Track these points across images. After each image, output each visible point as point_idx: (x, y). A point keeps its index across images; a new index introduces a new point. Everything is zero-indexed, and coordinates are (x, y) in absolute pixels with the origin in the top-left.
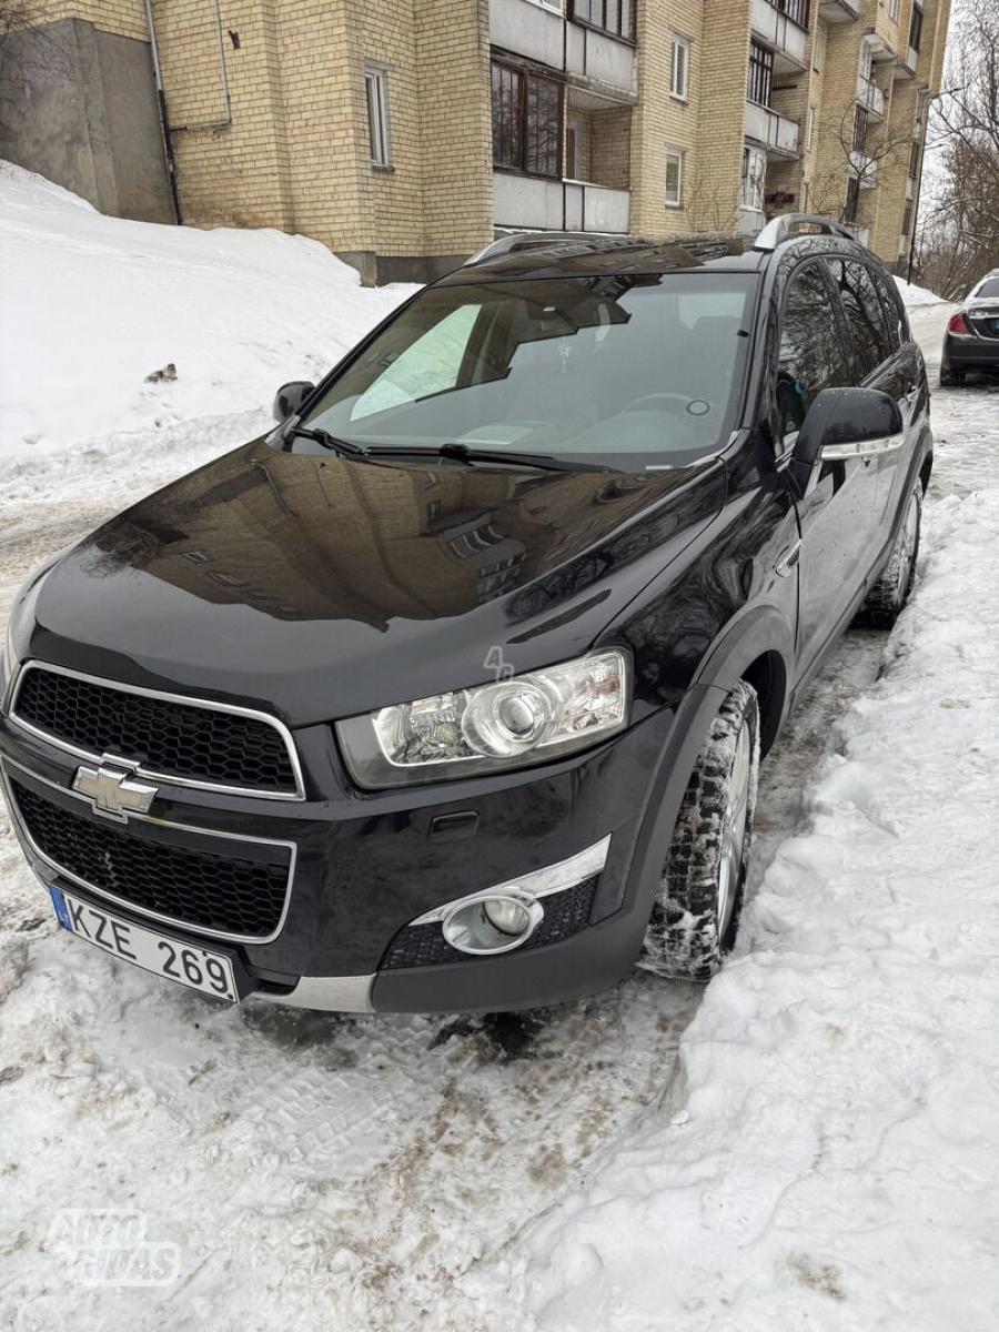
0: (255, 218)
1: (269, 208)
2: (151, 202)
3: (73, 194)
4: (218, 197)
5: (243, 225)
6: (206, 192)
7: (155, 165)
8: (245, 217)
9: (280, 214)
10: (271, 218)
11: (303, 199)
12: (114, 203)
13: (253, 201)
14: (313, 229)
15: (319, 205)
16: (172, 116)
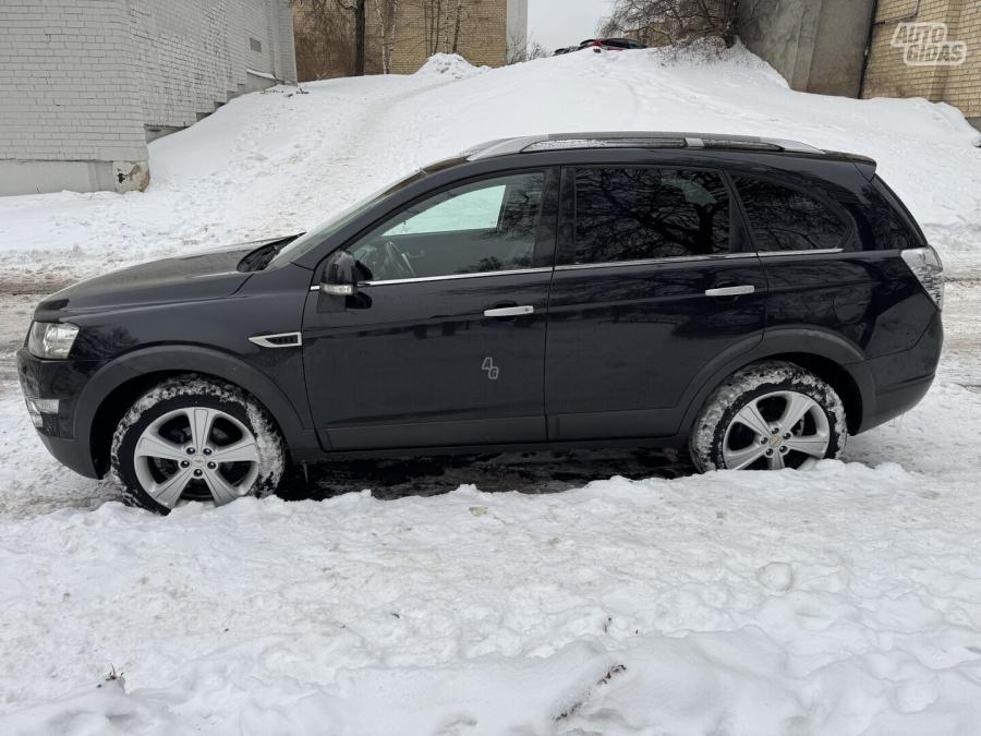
0: (912, 89)
1: (924, 81)
2: (841, 78)
3: (780, 76)
4: (892, 73)
5: (902, 94)
6: (885, 70)
7: (855, 51)
8: (905, 88)
9: (930, 86)
10: (923, 89)
11: (955, 73)
12: (804, 82)
13: (914, 76)
14: (956, 98)
15: (966, 78)
16: (879, 13)
